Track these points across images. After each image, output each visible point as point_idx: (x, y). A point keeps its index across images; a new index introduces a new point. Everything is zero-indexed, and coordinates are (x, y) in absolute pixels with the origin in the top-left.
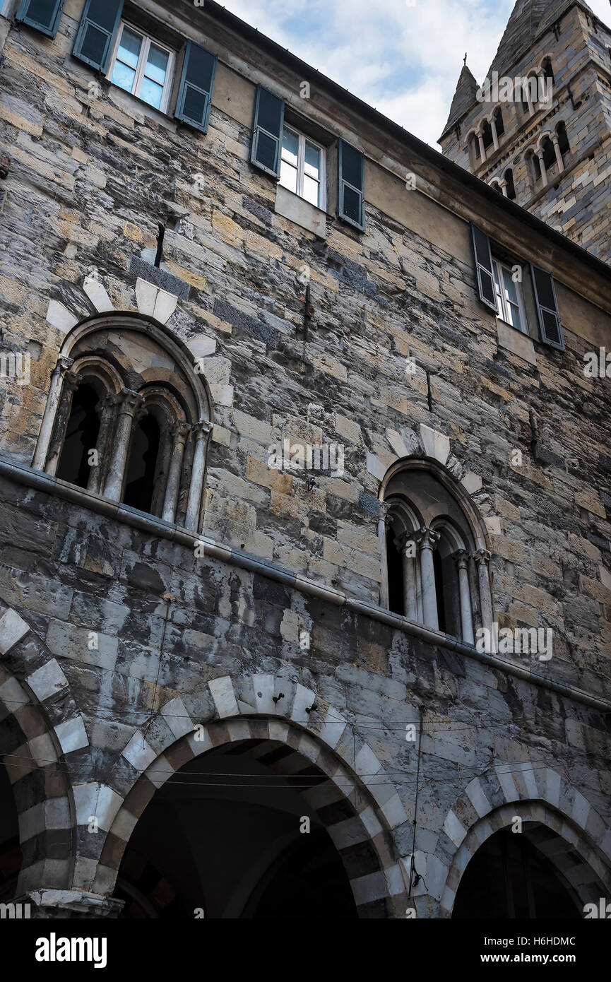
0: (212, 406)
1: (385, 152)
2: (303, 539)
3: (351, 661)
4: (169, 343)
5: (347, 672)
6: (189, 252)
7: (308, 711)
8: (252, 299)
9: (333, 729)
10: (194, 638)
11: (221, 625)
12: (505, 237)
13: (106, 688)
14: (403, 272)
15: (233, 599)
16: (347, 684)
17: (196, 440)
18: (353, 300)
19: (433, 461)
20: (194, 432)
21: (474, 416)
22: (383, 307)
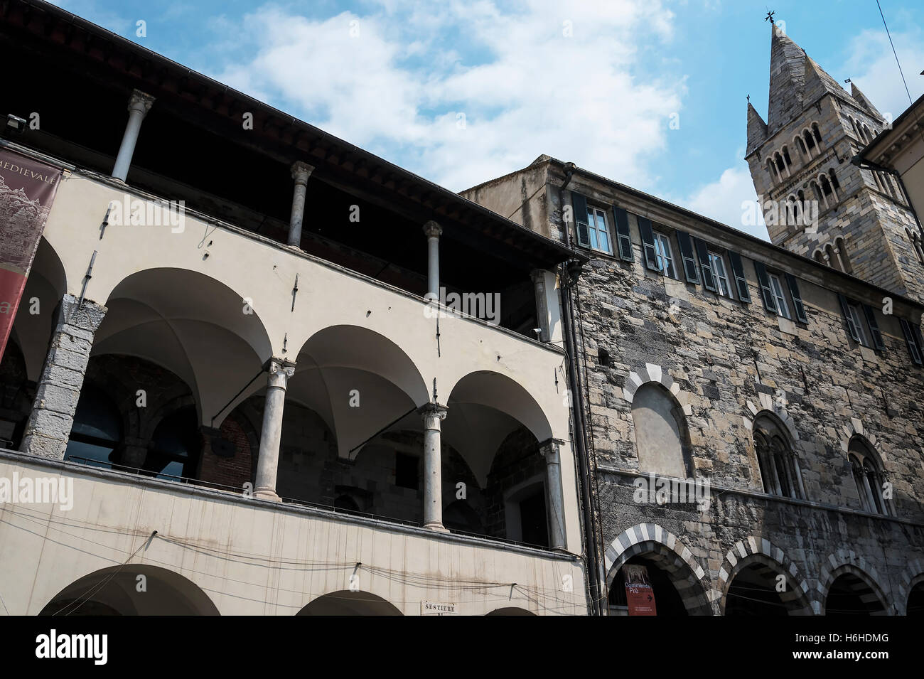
0: (794, 442)
1: (802, 271)
2: (834, 490)
3: (860, 535)
4: (774, 418)
5: (860, 540)
6: (766, 370)
7: (855, 559)
8: (789, 383)
9: (862, 565)
10: (820, 542)
11: (825, 534)
12: (851, 294)
13: (807, 568)
14: (825, 337)
15: (825, 523)
16: (861, 545)
17: (793, 459)
18: (815, 364)
19: (859, 434)
20: (792, 456)
21: (866, 404)
22: (824, 362)
